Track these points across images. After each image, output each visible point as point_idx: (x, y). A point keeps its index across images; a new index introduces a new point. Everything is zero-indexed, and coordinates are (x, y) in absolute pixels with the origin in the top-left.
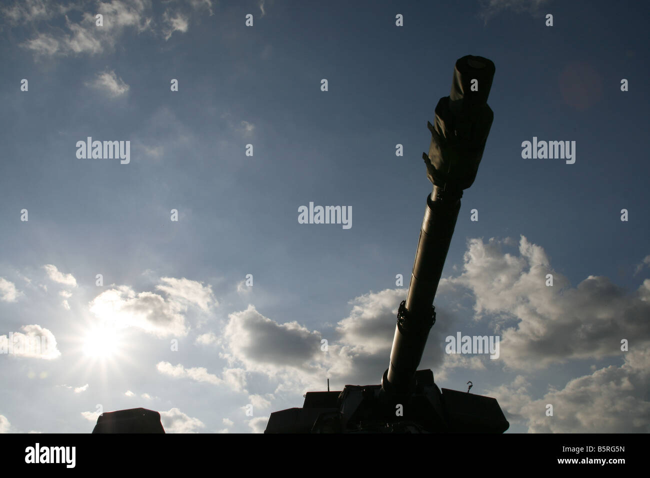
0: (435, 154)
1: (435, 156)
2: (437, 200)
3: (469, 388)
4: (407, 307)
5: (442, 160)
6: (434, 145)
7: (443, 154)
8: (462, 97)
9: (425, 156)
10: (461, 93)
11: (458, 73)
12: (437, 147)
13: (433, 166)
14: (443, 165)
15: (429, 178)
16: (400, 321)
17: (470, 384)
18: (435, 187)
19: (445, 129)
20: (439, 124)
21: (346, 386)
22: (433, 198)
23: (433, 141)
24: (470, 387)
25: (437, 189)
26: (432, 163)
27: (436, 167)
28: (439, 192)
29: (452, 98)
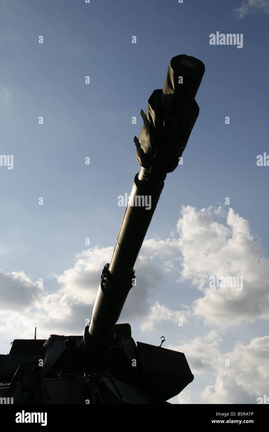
0: (145, 140)
1: (144, 141)
2: (144, 180)
3: (162, 343)
4: (110, 269)
5: (150, 146)
6: (145, 132)
7: (152, 141)
8: (172, 92)
9: (136, 140)
10: (172, 88)
11: (171, 70)
12: (147, 134)
13: (142, 150)
14: (150, 150)
15: (138, 159)
16: (103, 281)
17: (163, 339)
18: (142, 168)
19: (155, 118)
20: (151, 114)
21: (51, 335)
22: (140, 178)
23: (144, 128)
24: (163, 341)
25: (144, 170)
26: (142, 147)
27: (145, 151)
28: (146, 173)
29: (164, 91)
